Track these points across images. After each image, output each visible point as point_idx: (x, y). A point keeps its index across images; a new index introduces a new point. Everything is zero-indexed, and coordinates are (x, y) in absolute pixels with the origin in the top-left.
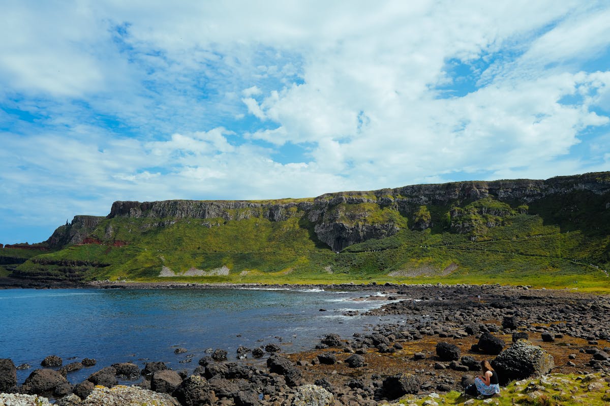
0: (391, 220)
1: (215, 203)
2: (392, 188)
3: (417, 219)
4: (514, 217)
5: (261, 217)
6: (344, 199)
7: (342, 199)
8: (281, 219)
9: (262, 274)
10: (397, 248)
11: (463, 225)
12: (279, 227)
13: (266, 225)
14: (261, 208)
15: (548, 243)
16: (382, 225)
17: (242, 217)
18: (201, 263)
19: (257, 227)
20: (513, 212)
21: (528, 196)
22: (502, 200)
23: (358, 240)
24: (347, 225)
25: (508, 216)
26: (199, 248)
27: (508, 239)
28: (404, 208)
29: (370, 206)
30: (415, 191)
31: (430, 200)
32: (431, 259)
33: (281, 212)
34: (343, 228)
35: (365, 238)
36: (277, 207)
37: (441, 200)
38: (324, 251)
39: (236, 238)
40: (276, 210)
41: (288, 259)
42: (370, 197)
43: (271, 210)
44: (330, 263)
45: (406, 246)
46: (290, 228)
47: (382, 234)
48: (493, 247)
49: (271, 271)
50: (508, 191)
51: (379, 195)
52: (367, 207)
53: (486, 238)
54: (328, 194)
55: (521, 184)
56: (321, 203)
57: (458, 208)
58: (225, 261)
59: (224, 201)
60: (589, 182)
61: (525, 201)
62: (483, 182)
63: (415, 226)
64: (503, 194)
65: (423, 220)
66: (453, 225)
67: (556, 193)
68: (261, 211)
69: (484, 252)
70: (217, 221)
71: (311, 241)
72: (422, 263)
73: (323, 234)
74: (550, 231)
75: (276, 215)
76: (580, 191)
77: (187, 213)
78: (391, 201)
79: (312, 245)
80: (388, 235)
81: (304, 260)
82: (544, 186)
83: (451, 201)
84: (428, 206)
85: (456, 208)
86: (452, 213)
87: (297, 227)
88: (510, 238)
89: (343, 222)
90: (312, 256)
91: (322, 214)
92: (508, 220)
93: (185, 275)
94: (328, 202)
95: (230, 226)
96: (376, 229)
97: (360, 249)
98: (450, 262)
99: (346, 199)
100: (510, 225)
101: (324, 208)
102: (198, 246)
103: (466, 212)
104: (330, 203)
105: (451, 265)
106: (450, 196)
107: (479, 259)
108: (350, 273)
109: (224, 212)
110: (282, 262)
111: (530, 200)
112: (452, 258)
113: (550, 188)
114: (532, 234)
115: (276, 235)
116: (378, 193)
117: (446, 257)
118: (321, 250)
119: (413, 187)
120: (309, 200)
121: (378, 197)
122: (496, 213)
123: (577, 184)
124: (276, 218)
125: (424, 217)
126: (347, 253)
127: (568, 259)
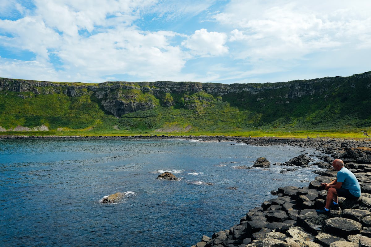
0: (150, 100)
1: (26, 82)
2: (149, 82)
3: (165, 101)
4: (215, 102)
5: (62, 93)
6: (121, 86)
7: (120, 86)
8: (76, 95)
9: (73, 130)
10: (156, 116)
11: (191, 105)
12: (76, 100)
13: (65, 99)
14: (61, 88)
15: (233, 116)
16: (146, 103)
17: (47, 92)
18: (24, 122)
19: (60, 100)
20: (215, 100)
21: (221, 92)
22: (209, 93)
23: (131, 111)
24: (124, 102)
25: (213, 102)
26: (19, 112)
27: (214, 113)
28: (156, 94)
29: (137, 91)
30: (163, 85)
31: (171, 90)
32: (177, 123)
33: (76, 91)
34: (122, 104)
35: (135, 110)
36: (73, 88)
37: (177, 91)
38: (111, 117)
39: (46, 106)
40: (72, 89)
41: (88, 121)
42: (136, 86)
43: (68, 89)
44: (116, 124)
45: (161, 115)
46: (84, 101)
47: (145, 108)
48: (207, 117)
49: (78, 128)
50: (212, 89)
51: (141, 85)
52: (136, 92)
53: (203, 113)
54: (109, 82)
55: (218, 86)
56: (105, 87)
57: (188, 96)
58: (42, 121)
59: (33, 81)
60: (250, 88)
61: (220, 94)
62: (200, 83)
63: (164, 104)
64: (210, 90)
65: (168, 101)
66: (185, 105)
67: (234, 92)
68: (61, 89)
69: (203, 120)
70: (29, 94)
71: (101, 110)
72: (172, 125)
73: (108, 107)
74: (233, 110)
75: (72, 93)
76: (246, 91)
77: (4, 87)
78: (149, 89)
79: (102, 113)
80: (149, 109)
81: (98, 122)
82: (228, 87)
83: (183, 92)
84: (170, 93)
85: (187, 96)
86: (185, 98)
87: (89, 101)
88: (215, 113)
89: (122, 100)
90: (104, 120)
91: (106, 94)
92: (213, 104)
93: (14, 130)
94: (110, 87)
95: (40, 98)
96: (142, 105)
97: (133, 116)
98: (187, 124)
99: (122, 86)
100: (213, 107)
101: (107, 90)
102: (18, 111)
103: (192, 99)
104: (111, 88)
105: (188, 126)
106: (183, 89)
107: (202, 123)
108: (131, 130)
109: (33, 89)
110: (84, 123)
111: (222, 94)
112: (187, 122)
113: (232, 89)
114: (225, 112)
115: (75, 106)
116: (141, 84)
117: (184, 122)
118: (108, 116)
119: (161, 82)
120: (95, 84)
121: (141, 87)
122: (207, 100)
123: (244, 88)
124: (72, 94)
125: (169, 100)
126: (126, 118)
127: (245, 124)
